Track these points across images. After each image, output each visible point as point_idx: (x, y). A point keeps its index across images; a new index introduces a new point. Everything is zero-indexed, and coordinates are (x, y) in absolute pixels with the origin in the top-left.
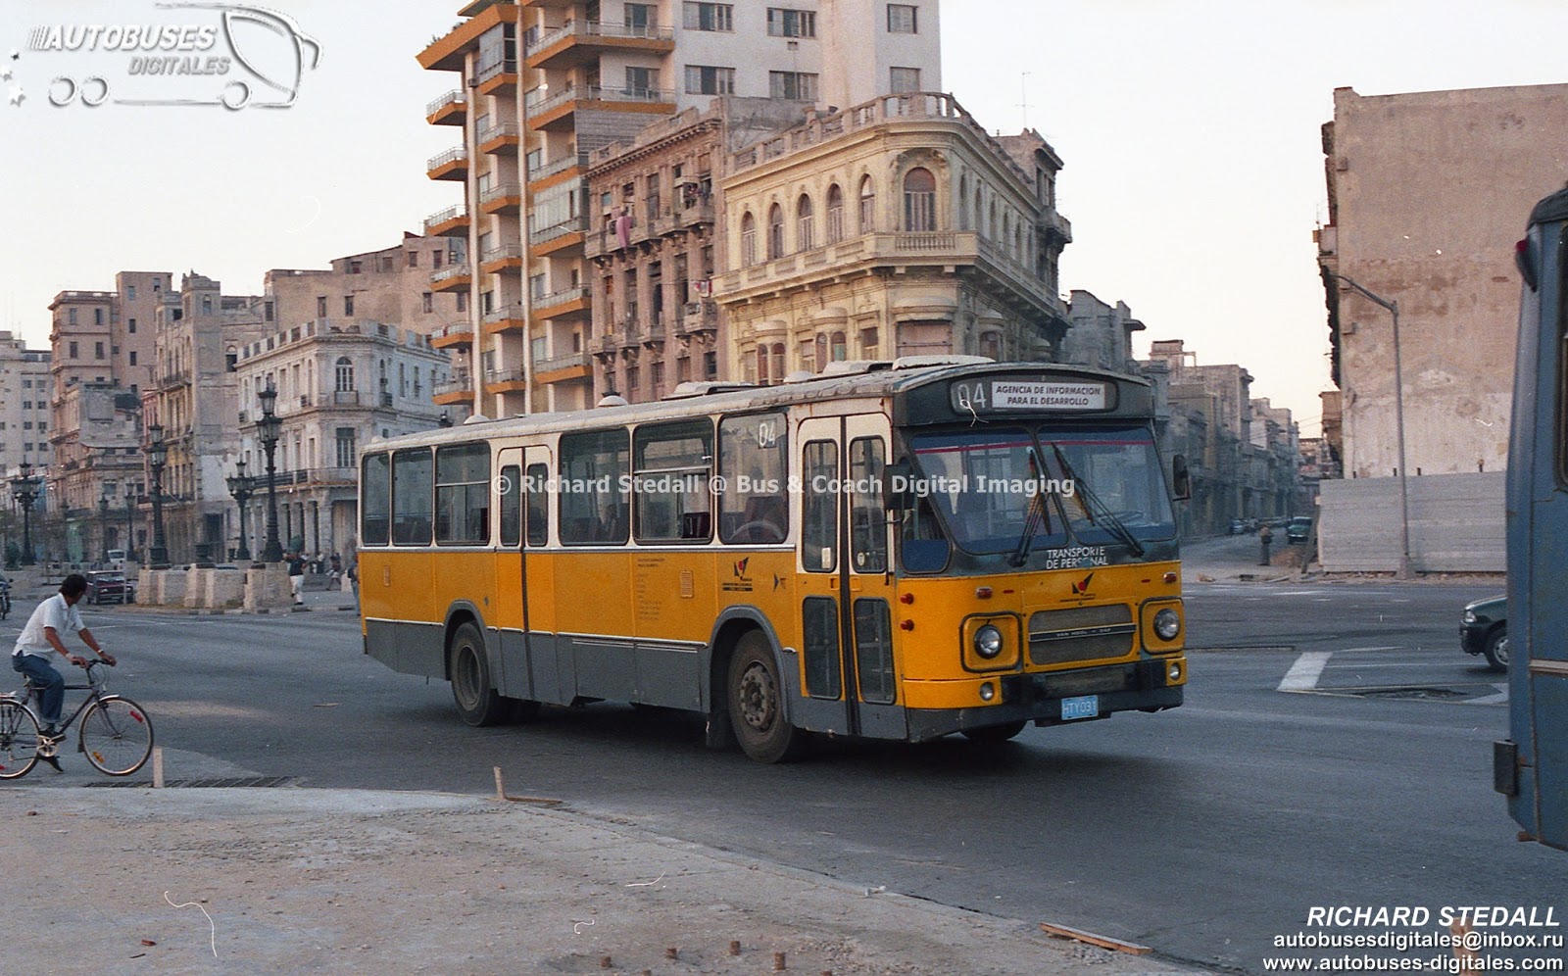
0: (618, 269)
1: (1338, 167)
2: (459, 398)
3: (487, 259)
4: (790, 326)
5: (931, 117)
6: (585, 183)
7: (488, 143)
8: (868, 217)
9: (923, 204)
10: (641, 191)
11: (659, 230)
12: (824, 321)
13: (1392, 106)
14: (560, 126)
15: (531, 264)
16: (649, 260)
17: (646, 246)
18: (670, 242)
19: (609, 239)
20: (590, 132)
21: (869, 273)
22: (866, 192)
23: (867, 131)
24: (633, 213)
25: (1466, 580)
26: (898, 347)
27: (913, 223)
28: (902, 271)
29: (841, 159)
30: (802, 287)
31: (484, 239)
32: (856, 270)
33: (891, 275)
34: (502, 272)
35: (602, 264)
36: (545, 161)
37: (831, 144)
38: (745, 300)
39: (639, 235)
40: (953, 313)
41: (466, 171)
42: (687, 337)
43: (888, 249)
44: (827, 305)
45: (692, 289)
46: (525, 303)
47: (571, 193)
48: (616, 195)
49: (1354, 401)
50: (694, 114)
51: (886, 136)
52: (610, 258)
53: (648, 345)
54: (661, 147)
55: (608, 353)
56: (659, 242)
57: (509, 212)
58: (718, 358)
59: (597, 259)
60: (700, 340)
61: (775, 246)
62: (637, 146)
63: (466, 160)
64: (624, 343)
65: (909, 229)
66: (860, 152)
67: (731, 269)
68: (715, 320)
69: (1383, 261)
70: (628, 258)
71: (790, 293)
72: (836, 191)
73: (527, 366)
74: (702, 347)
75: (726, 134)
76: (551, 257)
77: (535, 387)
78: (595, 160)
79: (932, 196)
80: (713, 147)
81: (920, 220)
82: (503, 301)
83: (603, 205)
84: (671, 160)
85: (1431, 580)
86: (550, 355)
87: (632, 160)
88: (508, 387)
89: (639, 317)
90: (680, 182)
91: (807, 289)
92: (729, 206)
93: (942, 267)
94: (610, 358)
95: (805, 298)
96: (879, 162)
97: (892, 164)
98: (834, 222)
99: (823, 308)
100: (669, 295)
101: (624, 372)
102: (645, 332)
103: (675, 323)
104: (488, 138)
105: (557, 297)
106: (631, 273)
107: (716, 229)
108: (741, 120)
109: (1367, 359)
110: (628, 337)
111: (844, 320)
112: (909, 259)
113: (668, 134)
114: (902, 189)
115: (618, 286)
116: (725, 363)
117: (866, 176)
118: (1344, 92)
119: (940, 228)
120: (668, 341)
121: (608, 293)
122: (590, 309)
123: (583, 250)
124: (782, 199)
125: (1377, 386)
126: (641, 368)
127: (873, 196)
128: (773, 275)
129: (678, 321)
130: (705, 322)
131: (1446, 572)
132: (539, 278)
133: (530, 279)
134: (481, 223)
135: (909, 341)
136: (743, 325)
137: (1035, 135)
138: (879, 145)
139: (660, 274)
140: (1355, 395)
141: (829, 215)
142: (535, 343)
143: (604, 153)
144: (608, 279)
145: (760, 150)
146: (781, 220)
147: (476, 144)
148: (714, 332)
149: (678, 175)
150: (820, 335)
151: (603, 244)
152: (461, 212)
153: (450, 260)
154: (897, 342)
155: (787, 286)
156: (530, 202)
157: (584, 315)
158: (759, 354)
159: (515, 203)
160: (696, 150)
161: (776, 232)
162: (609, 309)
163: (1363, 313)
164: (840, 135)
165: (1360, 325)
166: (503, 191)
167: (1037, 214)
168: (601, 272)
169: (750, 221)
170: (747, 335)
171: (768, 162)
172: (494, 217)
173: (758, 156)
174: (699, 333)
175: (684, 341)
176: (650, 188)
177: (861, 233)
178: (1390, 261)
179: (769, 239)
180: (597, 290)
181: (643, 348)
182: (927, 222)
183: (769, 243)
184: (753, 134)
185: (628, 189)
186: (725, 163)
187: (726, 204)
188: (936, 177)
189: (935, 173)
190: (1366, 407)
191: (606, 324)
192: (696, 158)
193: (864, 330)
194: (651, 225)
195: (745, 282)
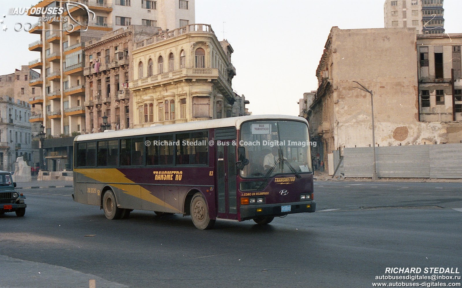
0: (95, 79)
1: (334, 51)
2: (38, 120)
3: (49, 76)
4: (155, 97)
5: (204, 32)
6: (83, 52)
7: (49, 39)
8: (183, 63)
9: (201, 60)
10: (103, 54)
11: (110, 67)
12: (168, 96)
13: (349, 33)
14: (75, 34)
15: (64, 78)
16: (106, 76)
17: (105, 72)
18: (113, 71)
19: (92, 69)
20: (86, 36)
21: (184, 81)
22: (182, 55)
23: (183, 36)
24: (100, 62)
25: (396, 180)
26: (193, 105)
27: (198, 65)
28: (195, 80)
29: (173, 44)
30: (160, 85)
31: (47, 70)
32: (179, 80)
33: (191, 82)
34: (54, 80)
35: (89, 78)
36: (69, 45)
37: (171, 40)
38: (140, 89)
39: (103, 68)
40: (210, 94)
41: (42, 48)
42: (119, 101)
43: (190, 73)
44: (168, 91)
45: (121, 86)
46: (61, 90)
47: (79, 55)
48: (94, 56)
49: (338, 124)
50: (122, 30)
51: (190, 37)
52: (92, 76)
53: (105, 104)
54: (111, 41)
55: (91, 106)
56: (109, 71)
57: (56, 61)
58: (130, 108)
59: (88, 76)
60: (124, 102)
61: (150, 72)
62: (102, 40)
63: (42, 45)
64: (97, 103)
65: (196, 67)
66: (181, 42)
67: (134, 79)
68: (129, 96)
69: (347, 81)
70: (98, 76)
71: (155, 87)
72: (172, 55)
73: (62, 110)
74: (124, 104)
75: (134, 37)
76: (70, 75)
77: (65, 116)
78: (87, 45)
79: (204, 57)
80: (129, 41)
81: (200, 64)
82: (54, 89)
83: (90, 59)
84: (114, 44)
85: (383, 180)
86: (70, 107)
87: (100, 44)
88: (55, 117)
89: (102, 95)
90: (117, 52)
91: (162, 86)
92: (134, 60)
93: (207, 79)
94: (91, 108)
95: (160, 89)
96: (187, 46)
97: (191, 46)
98: (171, 65)
99: (167, 92)
100: (113, 88)
101: (96, 113)
102: (104, 99)
103: (115, 97)
104: (50, 37)
105: (73, 88)
106: (99, 81)
107: (130, 67)
108: (138, 32)
109: (342, 111)
110: (98, 101)
111: (174, 96)
112: (197, 77)
113: (113, 36)
114: (195, 54)
115: (95, 85)
116: (132, 109)
117: (183, 50)
118: (335, 28)
119: (206, 67)
120: (112, 102)
121: (91, 87)
122: (85, 92)
123: (83, 73)
124: (153, 57)
125: (344, 119)
126: (102, 111)
127: (185, 56)
128: (150, 81)
129: (116, 96)
130: (126, 96)
131: (388, 178)
132: (66, 82)
133: (63, 82)
134: (46, 64)
135: (196, 103)
136: (139, 97)
137: (226, 41)
138: (188, 40)
139: (109, 81)
140: (338, 122)
141: (169, 63)
142: (64, 102)
143: (91, 42)
144: (91, 82)
145: (145, 42)
146: (152, 64)
147: (45, 40)
148: (128, 99)
149: (116, 49)
150: (166, 101)
151: (90, 71)
152: (40, 61)
153: (30, 78)
154: (193, 103)
155: (155, 85)
156: (64, 58)
157: (82, 95)
158: (145, 106)
159: (59, 58)
160: (123, 42)
161: (150, 68)
162: (91, 92)
163: (341, 97)
164: (173, 37)
165: (340, 100)
166: (55, 54)
167: (228, 66)
168: (89, 80)
169: (141, 65)
170: (140, 100)
171: (148, 45)
172: (51, 63)
173: (144, 43)
174: (123, 100)
175: (118, 102)
176: (106, 54)
177: (180, 68)
178: (349, 81)
179: (148, 70)
180: (87, 86)
181: (103, 105)
182: (202, 65)
183: (148, 71)
184: (142, 37)
185: (99, 54)
186: (133, 46)
187: (133, 59)
188: (205, 51)
189: (205, 49)
190: (342, 126)
191: (90, 97)
192: (123, 44)
193: (181, 99)
194: (107, 66)
195: (140, 83)
